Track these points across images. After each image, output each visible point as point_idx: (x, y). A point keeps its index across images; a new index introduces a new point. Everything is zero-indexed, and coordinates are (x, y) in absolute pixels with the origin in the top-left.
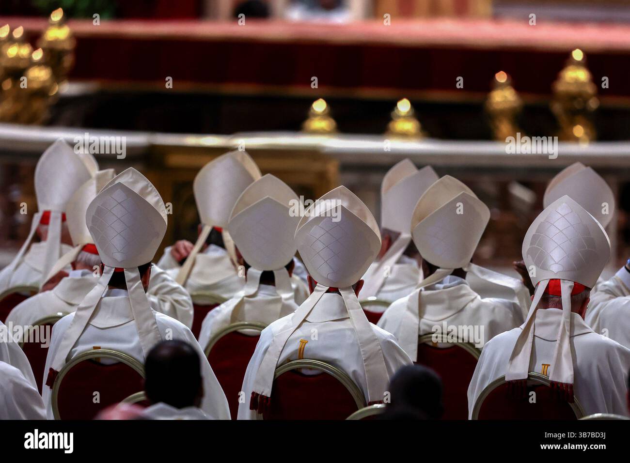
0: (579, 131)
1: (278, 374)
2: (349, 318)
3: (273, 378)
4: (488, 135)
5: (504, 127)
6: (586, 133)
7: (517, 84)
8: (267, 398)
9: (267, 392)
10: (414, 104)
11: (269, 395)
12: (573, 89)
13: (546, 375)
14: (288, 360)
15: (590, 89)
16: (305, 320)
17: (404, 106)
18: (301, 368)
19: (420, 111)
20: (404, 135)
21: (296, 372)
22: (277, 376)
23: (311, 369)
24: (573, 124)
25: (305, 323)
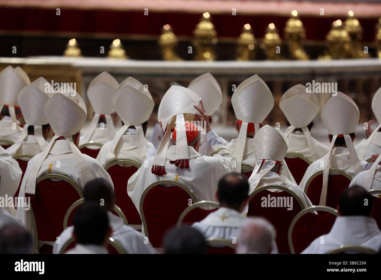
0: (207, 55)
1: (39, 181)
2: (72, 152)
3: (35, 184)
4: (159, 57)
5: (169, 53)
6: (211, 56)
7: (176, 31)
8: (33, 195)
9: (33, 191)
10: (122, 41)
11: (34, 193)
12: (204, 33)
13: (178, 181)
14: (43, 174)
15: (213, 33)
16: (49, 154)
17: (117, 43)
18: (50, 178)
19: (125, 45)
20: (117, 57)
21: (48, 180)
22: (38, 183)
23: (56, 178)
24: (204, 51)
25: (50, 155)
